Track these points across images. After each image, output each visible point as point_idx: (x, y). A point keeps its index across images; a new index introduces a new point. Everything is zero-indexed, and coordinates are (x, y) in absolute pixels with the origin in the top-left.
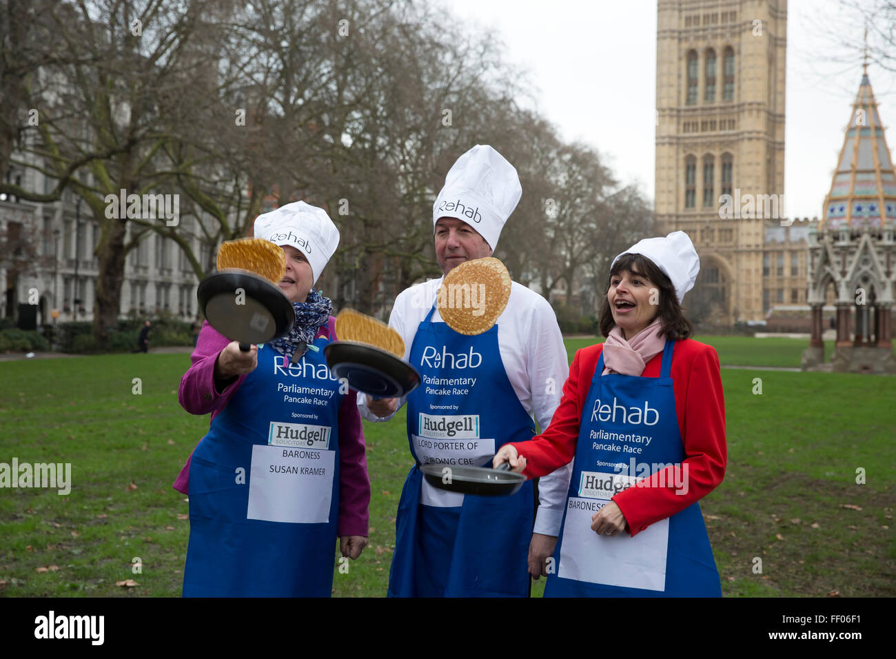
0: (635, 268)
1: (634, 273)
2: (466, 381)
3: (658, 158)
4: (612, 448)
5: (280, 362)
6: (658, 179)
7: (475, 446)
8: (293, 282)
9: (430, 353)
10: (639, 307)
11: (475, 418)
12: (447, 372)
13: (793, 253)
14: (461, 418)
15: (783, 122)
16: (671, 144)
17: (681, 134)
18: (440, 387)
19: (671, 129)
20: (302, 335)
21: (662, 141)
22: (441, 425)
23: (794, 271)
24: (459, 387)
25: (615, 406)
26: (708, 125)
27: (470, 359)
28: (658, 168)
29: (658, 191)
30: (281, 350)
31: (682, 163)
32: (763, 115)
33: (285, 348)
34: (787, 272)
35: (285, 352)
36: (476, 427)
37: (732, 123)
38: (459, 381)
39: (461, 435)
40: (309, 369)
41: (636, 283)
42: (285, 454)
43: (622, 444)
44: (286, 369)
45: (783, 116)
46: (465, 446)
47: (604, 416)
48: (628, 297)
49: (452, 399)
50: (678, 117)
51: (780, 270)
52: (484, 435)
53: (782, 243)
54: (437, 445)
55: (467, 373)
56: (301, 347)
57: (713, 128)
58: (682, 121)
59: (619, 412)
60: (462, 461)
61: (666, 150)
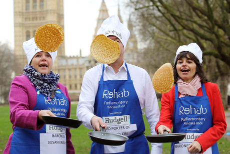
0: (188, 56)
1: (188, 59)
2: (124, 102)
3: (15, 32)
4: (192, 123)
5: (47, 99)
6: (15, 41)
7: (129, 127)
8: (47, 66)
9: (106, 93)
10: (191, 71)
11: (128, 116)
12: (114, 100)
13: (69, 70)
14: (122, 117)
15: (63, 18)
16: (20, 26)
17: (24, 22)
18: (113, 105)
19: (20, 20)
20: (53, 88)
21: (16, 25)
22: (115, 121)
23: (70, 77)
24: (121, 105)
25: (191, 108)
26: (35, 18)
27: (124, 93)
28: (15, 36)
29: (16, 45)
30: (46, 94)
31: (25, 34)
32: (56, 15)
33: (47, 93)
34: (67, 77)
35: (48, 95)
36: (129, 120)
37: (44, 18)
38: (121, 102)
39: (123, 123)
40: (57, 101)
41: (189, 62)
42: (53, 136)
43: (195, 122)
44: (49, 102)
45: (63, 15)
46: (125, 128)
47: (187, 112)
48: (187, 68)
49: (118, 110)
50: (23, 15)
51: (65, 77)
52: (132, 123)
53: (65, 66)
54: (113, 128)
55: (124, 99)
56: (53, 92)
57: (37, 20)
58: (24, 17)
59: (193, 110)
60: (123, 134)
61: (18, 29)
